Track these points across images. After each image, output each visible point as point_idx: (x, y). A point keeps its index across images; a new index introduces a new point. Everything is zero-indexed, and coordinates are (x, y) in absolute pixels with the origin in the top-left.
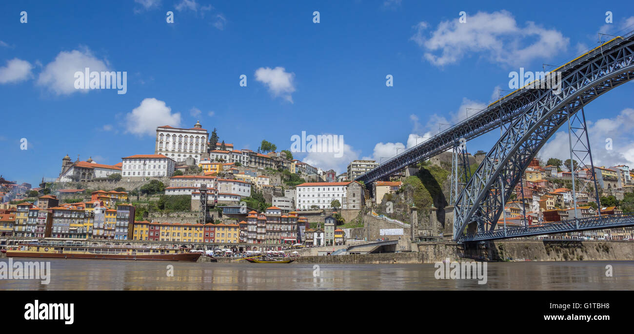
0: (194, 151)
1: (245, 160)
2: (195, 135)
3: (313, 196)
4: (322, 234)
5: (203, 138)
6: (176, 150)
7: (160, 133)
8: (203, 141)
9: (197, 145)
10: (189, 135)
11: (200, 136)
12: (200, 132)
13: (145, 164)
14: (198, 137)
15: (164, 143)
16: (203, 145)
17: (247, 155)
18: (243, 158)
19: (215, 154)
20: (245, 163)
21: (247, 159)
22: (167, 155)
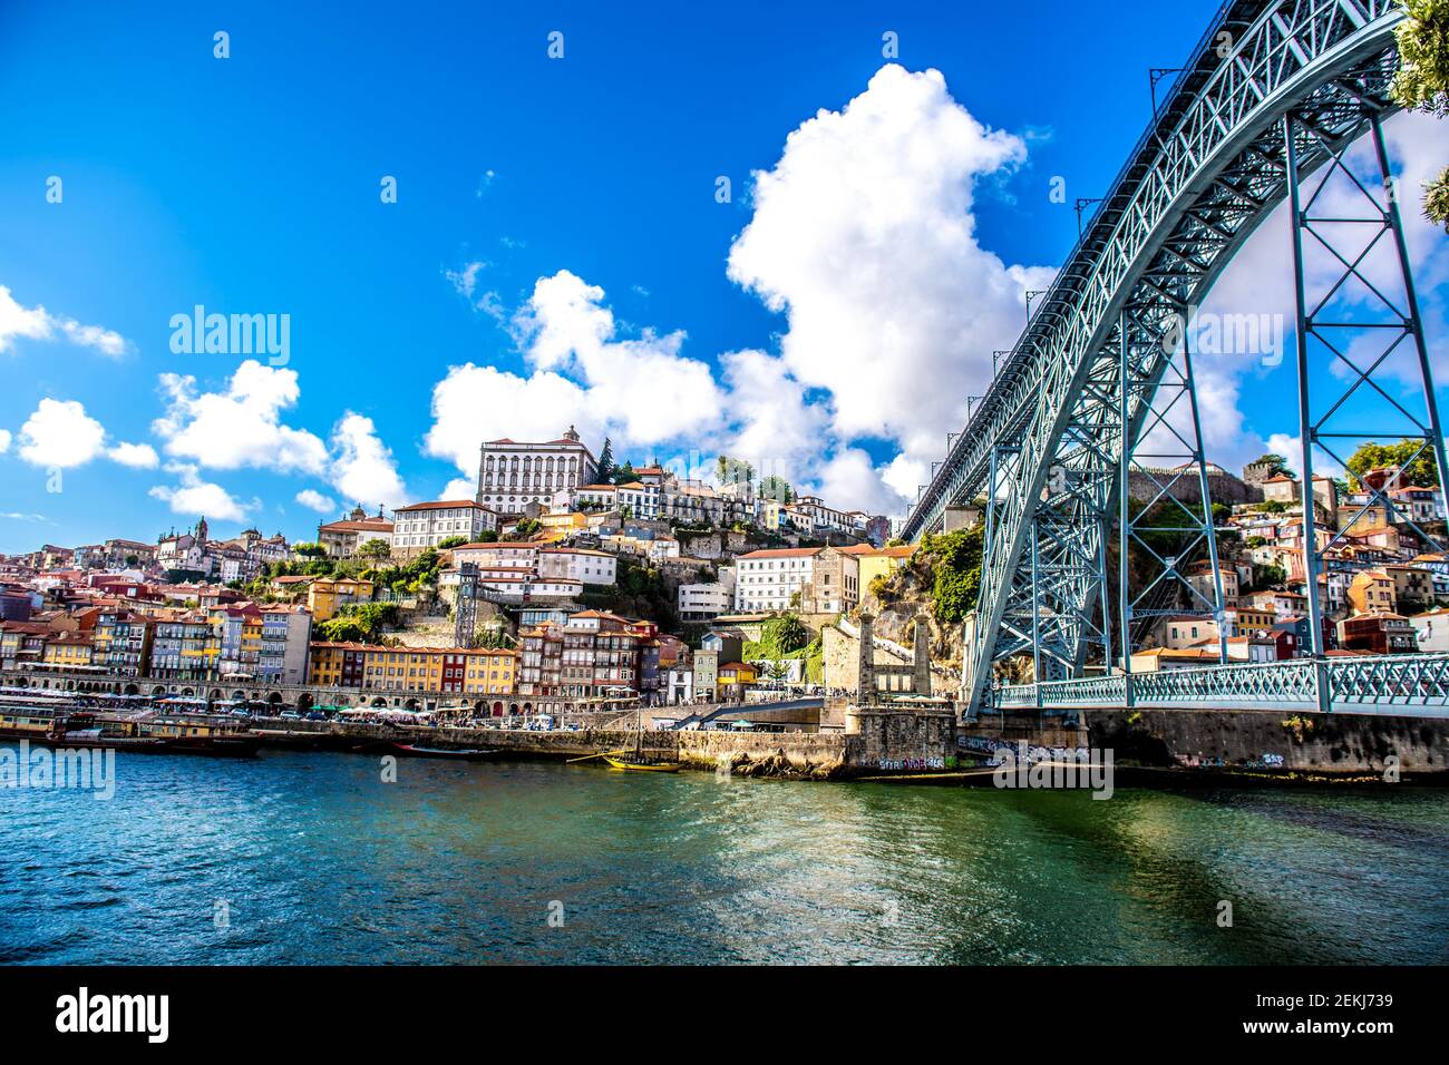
0: (554, 490)
2: (556, 456)
3: (770, 580)
4: (687, 676)
5: (573, 459)
6: (519, 489)
7: (487, 454)
8: (572, 466)
9: (561, 474)
11: (568, 456)
12: (568, 448)
13: (432, 522)
14: (562, 459)
15: (496, 476)
16: (571, 475)
17: (656, 492)
18: (647, 500)
19: (587, 493)
20: (651, 510)
21: (655, 502)
22: (500, 499)
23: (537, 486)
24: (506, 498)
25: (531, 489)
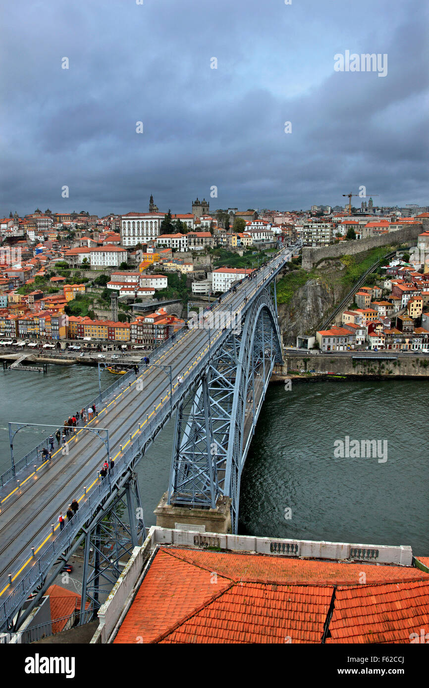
0: (149, 235)
1: (185, 242)
2: (149, 221)
3: (224, 281)
5: (156, 222)
6: (136, 235)
7: (123, 221)
8: (156, 225)
9: (151, 229)
10: (145, 221)
11: (153, 221)
12: (153, 217)
13: (103, 256)
14: (151, 223)
15: (127, 229)
16: (156, 229)
17: (187, 238)
18: (183, 242)
19: (161, 239)
20: (185, 245)
21: (186, 242)
22: (129, 239)
23: (143, 234)
24: (131, 238)
25: (141, 235)
